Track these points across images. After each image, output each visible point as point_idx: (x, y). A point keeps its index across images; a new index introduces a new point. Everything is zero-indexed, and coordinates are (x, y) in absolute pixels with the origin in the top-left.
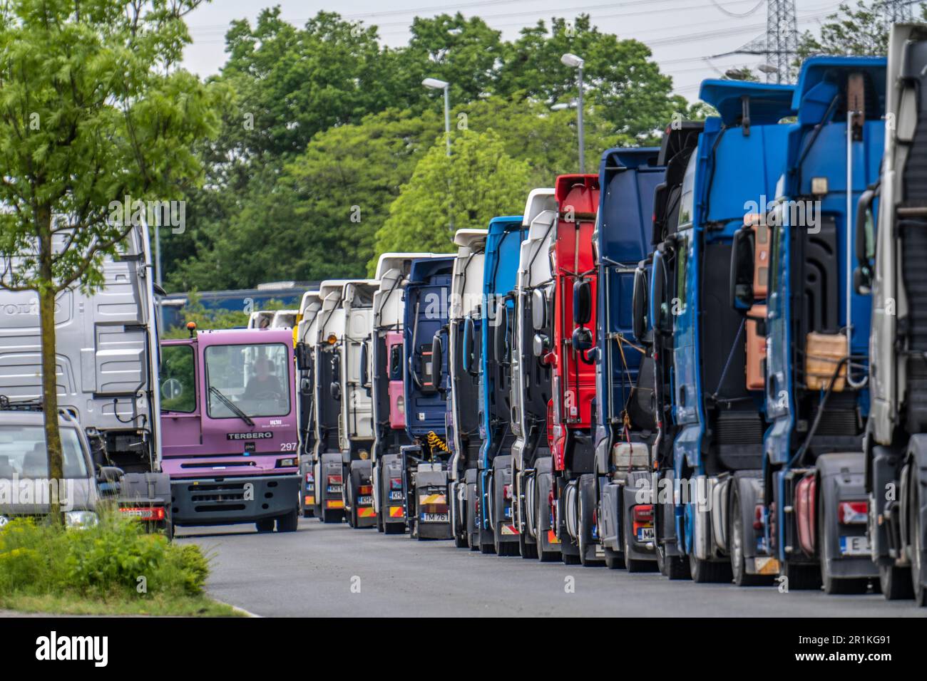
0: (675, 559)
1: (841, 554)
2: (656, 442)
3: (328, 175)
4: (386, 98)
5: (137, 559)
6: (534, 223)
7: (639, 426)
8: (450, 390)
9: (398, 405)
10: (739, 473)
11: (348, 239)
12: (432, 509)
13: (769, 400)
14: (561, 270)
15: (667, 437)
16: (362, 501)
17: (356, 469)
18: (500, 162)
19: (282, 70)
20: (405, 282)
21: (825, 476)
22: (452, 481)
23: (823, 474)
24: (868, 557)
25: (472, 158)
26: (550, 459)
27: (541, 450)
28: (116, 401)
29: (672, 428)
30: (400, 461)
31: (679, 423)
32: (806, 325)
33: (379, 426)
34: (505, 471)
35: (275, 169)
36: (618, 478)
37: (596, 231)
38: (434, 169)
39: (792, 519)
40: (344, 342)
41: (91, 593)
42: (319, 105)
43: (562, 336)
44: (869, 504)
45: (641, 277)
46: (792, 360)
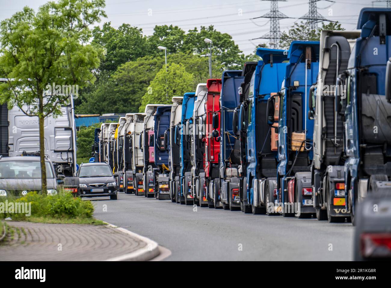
0: (247, 207)
1: (303, 205)
3: (125, 78)
5: (71, 205)
6: (199, 95)
7: (235, 163)
8: (170, 150)
9: (152, 155)
10: (269, 178)
11: (131, 99)
12: (163, 189)
13: (279, 154)
14: (209, 111)
15: (244, 166)
16: (139, 187)
17: (137, 176)
18: (184, 74)
19: (110, 43)
20: (155, 114)
22: (171, 180)
23: (297, 179)
24: (312, 206)
25: (175, 73)
26: (204, 173)
27: (201, 170)
28: (61, 153)
29: (246, 164)
30: (153, 173)
31: (248, 162)
32: (292, 129)
33: (145, 162)
34: (189, 177)
35: (108, 76)
36: (227, 180)
37: (220, 98)
38: (161, 76)
39: (287, 193)
40: (134, 134)
41: (56, 217)
42: (120, 55)
44: (313, 189)
45: (236, 113)
46: (287, 141)
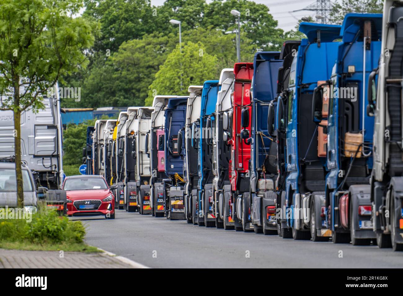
0: (285, 230)
1: (359, 228)
2: (278, 179)
3: (127, 61)
4: (154, 28)
5: (56, 227)
6: (224, 83)
7: (270, 172)
8: (185, 155)
9: (161, 161)
10: (314, 193)
11: (135, 89)
12: (176, 207)
13: (328, 161)
14: (236, 104)
15: (282, 177)
16: (145, 203)
17: (142, 189)
18: (204, 56)
19: (108, 15)
20: (166, 108)
21: (353, 195)
22: (186, 194)
23: (352, 193)
24: (372, 230)
25: (192, 54)
26: (230, 186)
27: (226, 182)
28: (43, 159)
29: (285, 173)
30: (163, 186)
31: (288, 171)
32: (345, 129)
33: (153, 170)
34: (210, 191)
35: (104, 58)
36: (260, 194)
37: (252, 87)
38: (175, 59)
39: (338, 213)
40: (138, 134)
41: (35, 241)
42: (125, 30)
43: (236, 132)
44: (372, 207)
45: (272, 107)
46: (339, 144)
